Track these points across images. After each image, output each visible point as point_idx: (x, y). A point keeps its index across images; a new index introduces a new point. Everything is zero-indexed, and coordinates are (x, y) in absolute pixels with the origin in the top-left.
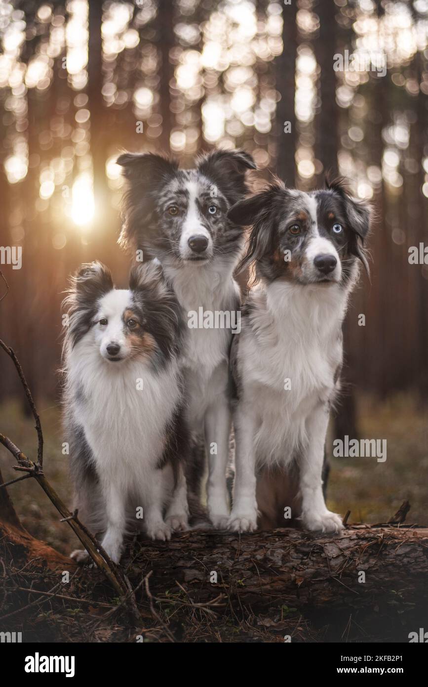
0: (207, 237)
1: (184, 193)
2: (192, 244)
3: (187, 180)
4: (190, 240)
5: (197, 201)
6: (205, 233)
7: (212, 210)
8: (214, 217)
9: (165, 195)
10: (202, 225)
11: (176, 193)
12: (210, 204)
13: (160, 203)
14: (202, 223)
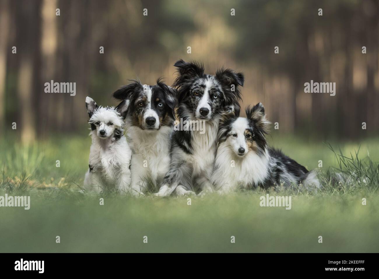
0: (209, 109)
1: (204, 86)
2: (201, 112)
3: (207, 80)
4: (201, 110)
5: (209, 92)
6: (209, 107)
7: (216, 97)
8: (215, 100)
9: (195, 85)
10: (208, 103)
11: (200, 86)
12: (215, 94)
13: (192, 88)
14: (209, 102)
